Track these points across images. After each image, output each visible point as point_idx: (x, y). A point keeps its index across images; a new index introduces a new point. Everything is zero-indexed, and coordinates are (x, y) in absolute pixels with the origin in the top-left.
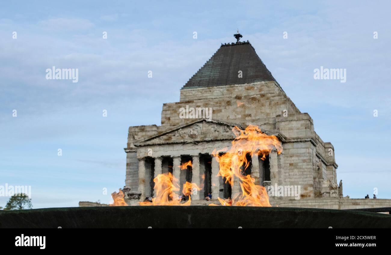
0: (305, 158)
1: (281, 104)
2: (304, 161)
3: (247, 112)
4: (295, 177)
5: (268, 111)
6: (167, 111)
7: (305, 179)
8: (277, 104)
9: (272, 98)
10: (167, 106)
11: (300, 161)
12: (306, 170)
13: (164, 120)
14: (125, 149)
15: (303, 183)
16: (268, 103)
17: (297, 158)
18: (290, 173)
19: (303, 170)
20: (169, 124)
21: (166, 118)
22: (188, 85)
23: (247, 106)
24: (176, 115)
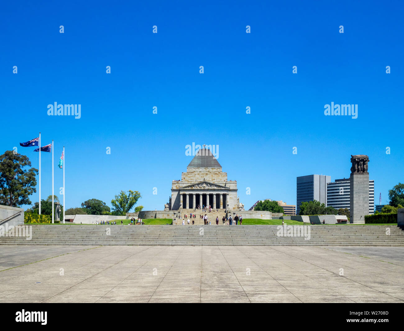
2: (235, 197)
3: (214, 178)
4: (232, 202)
5: (222, 178)
6: (184, 176)
8: (224, 176)
9: (222, 174)
10: (184, 173)
12: (235, 200)
13: (182, 179)
14: (171, 189)
15: (234, 204)
16: (221, 176)
17: (232, 196)
18: (230, 201)
20: (184, 181)
21: (183, 178)
22: (189, 165)
23: (214, 176)
24: (187, 177)
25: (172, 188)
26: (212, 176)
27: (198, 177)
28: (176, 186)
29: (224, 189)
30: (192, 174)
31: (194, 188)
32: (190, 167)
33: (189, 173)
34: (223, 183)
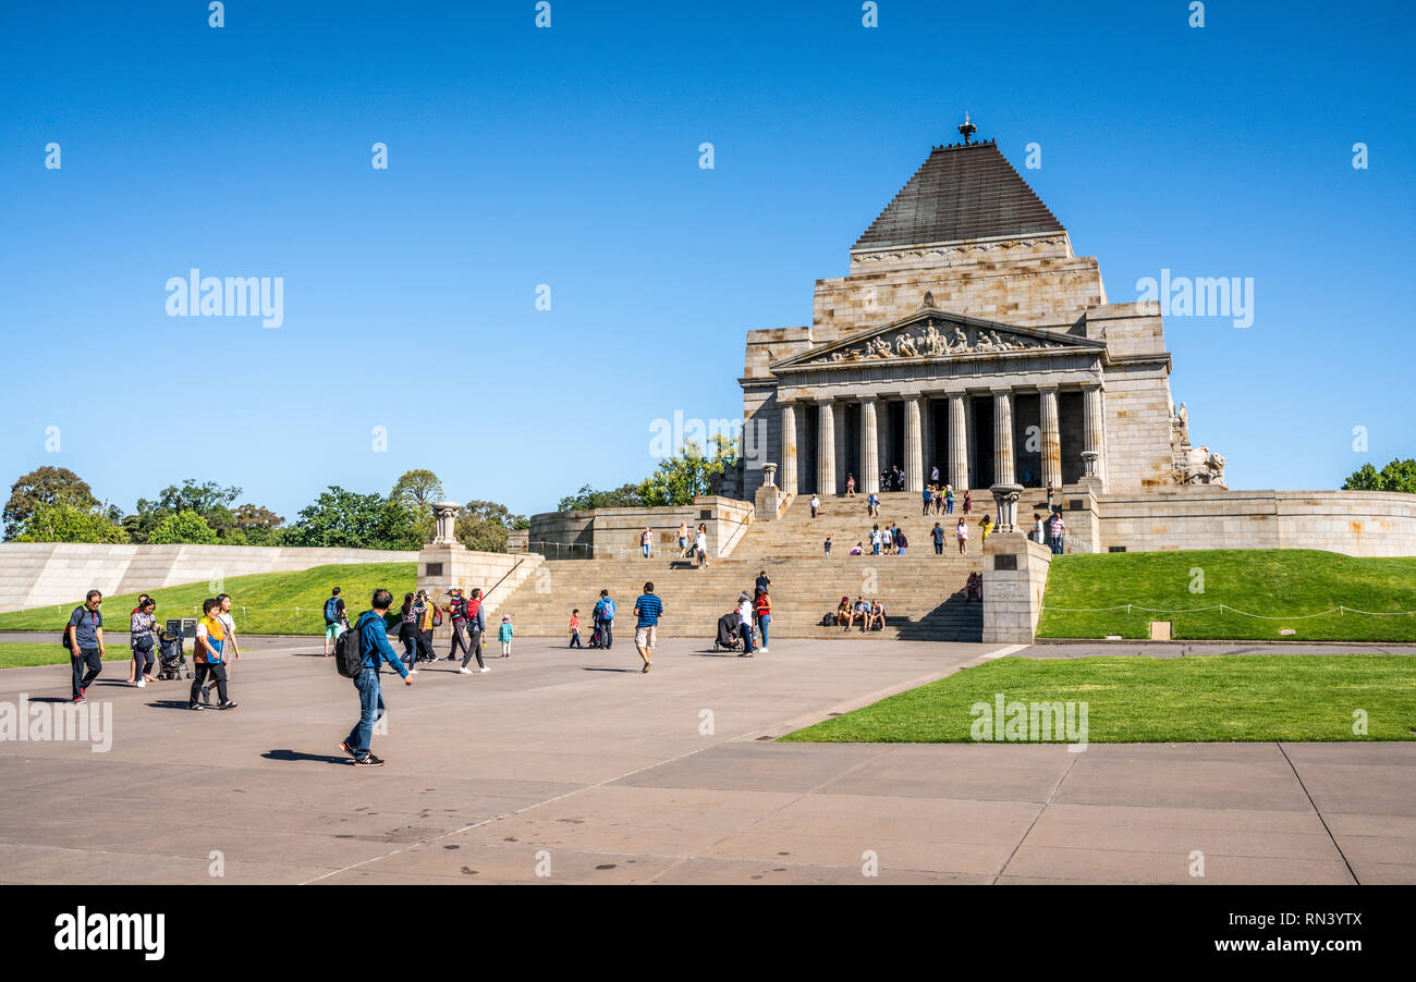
0: (1154, 400)
1: (1087, 281)
2: (1152, 407)
3: (1011, 300)
4: (1130, 441)
5: (1059, 295)
6: (826, 298)
7: (1153, 446)
8: (1077, 280)
9: (1066, 268)
10: (826, 286)
11: (1143, 407)
12: (1156, 425)
13: (818, 316)
14: (739, 381)
15: (1149, 453)
16: (1057, 280)
17: (1134, 401)
18: (1120, 434)
19: (1149, 427)
20: (828, 327)
21: (824, 312)
22: (865, 238)
23: (1010, 285)
24: (847, 305)
25: (747, 370)
26: (1001, 286)
27: (912, 301)
28: (767, 358)
29: (1064, 356)
30: (878, 282)
31: (862, 360)
32: (872, 247)
33: (860, 278)
34: (1067, 319)
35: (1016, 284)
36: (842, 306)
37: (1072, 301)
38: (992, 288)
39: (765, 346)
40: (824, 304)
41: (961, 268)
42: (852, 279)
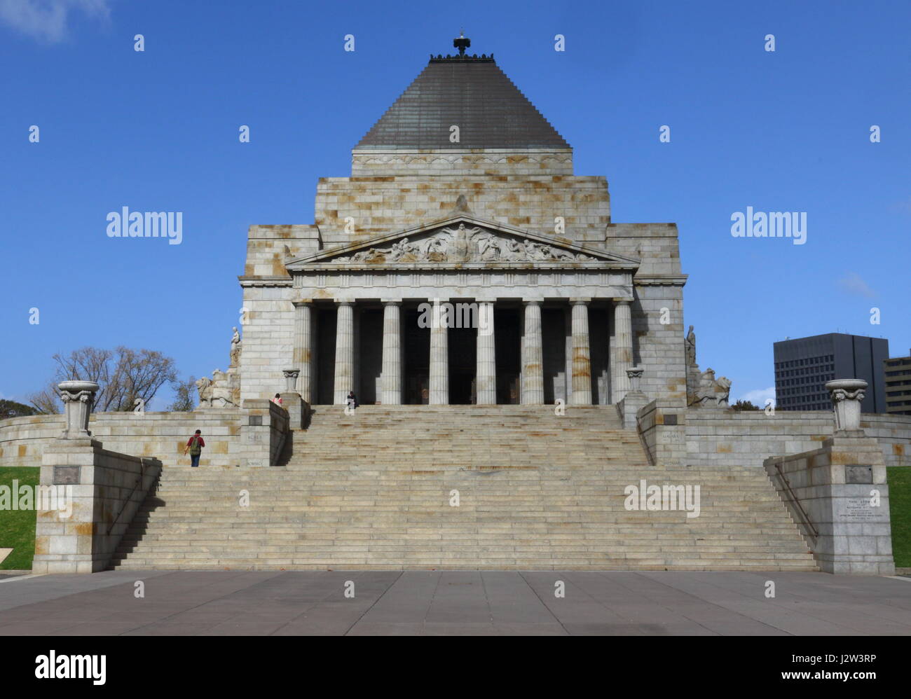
0: (670, 322)
1: (598, 201)
2: (668, 327)
3: (523, 213)
5: (571, 213)
6: (330, 197)
7: (670, 367)
8: (588, 199)
9: (578, 186)
10: (330, 185)
11: (660, 328)
12: (672, 346)
13: (322, 216)
15: (666, 374)
16: (568, 197)
17: (652, 321)
19: (666, 348)
20: (334, 227)
21: (326, 212)
22: (368, 139)
23: (522, 198)
24: (352, 206)
25: (248, 268)
27: (421, 206)
28: (271, 256)
29: (600, 269)
30: (385, 185)
31: (390, 260)
32: (376, 148)
33: (367, 179)
34: (584, 236)
35: (528, 198)
36: (346, 207)
37: (583, 220)
38: (505, 200)
39: (270, 242)
40: (327, 203)
41: (473, 178)
42: (357, 180)
